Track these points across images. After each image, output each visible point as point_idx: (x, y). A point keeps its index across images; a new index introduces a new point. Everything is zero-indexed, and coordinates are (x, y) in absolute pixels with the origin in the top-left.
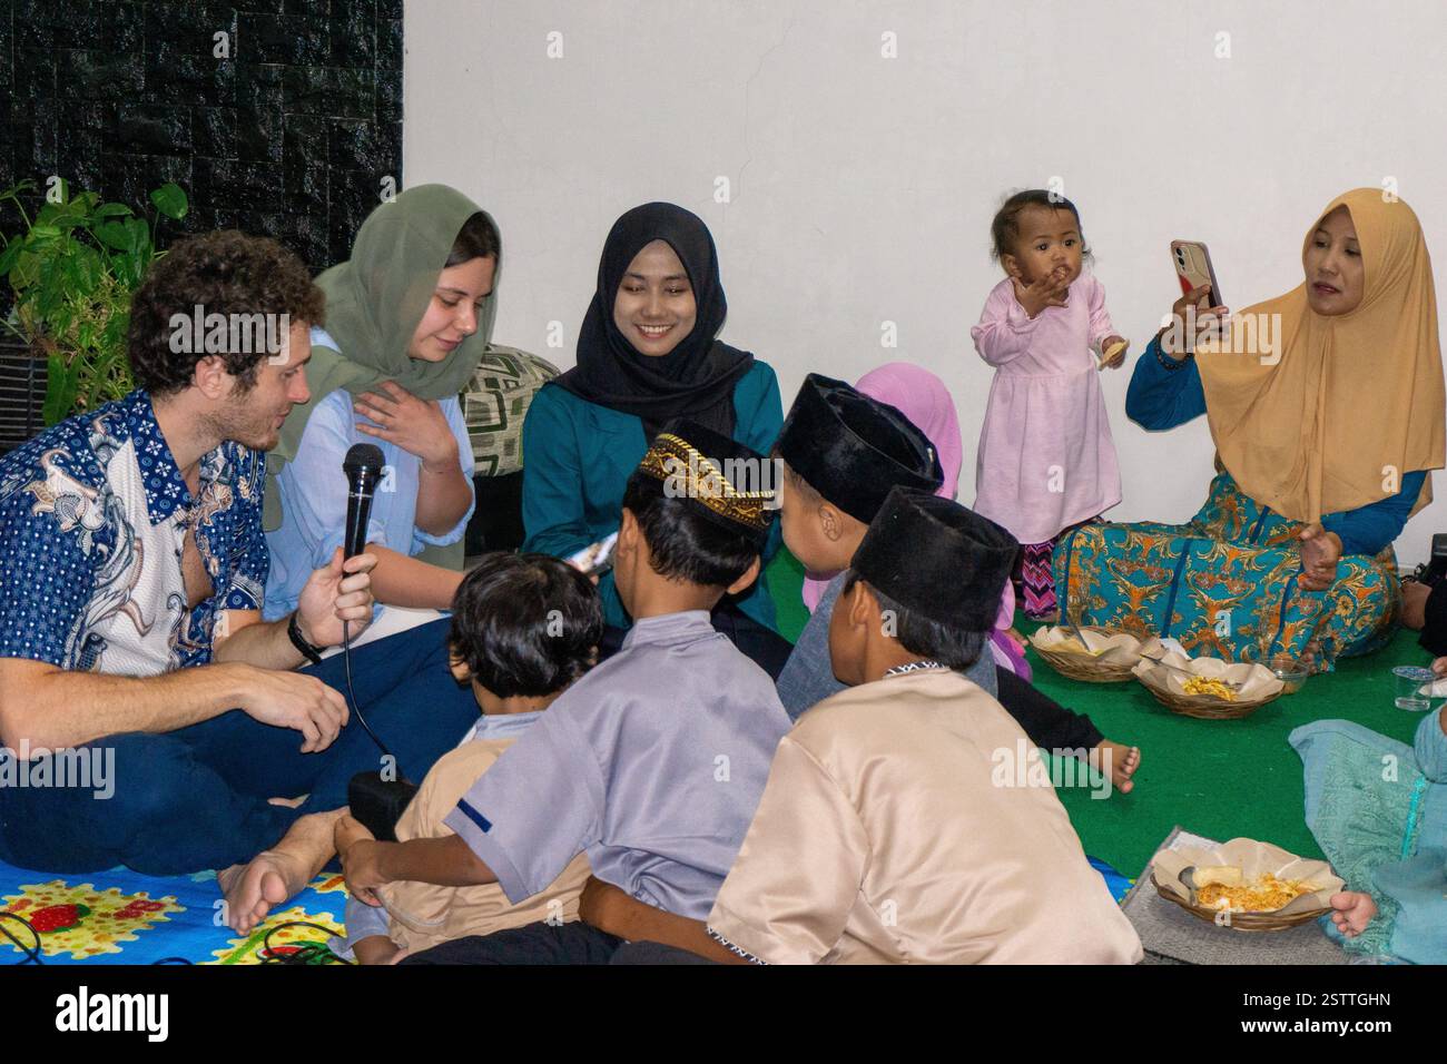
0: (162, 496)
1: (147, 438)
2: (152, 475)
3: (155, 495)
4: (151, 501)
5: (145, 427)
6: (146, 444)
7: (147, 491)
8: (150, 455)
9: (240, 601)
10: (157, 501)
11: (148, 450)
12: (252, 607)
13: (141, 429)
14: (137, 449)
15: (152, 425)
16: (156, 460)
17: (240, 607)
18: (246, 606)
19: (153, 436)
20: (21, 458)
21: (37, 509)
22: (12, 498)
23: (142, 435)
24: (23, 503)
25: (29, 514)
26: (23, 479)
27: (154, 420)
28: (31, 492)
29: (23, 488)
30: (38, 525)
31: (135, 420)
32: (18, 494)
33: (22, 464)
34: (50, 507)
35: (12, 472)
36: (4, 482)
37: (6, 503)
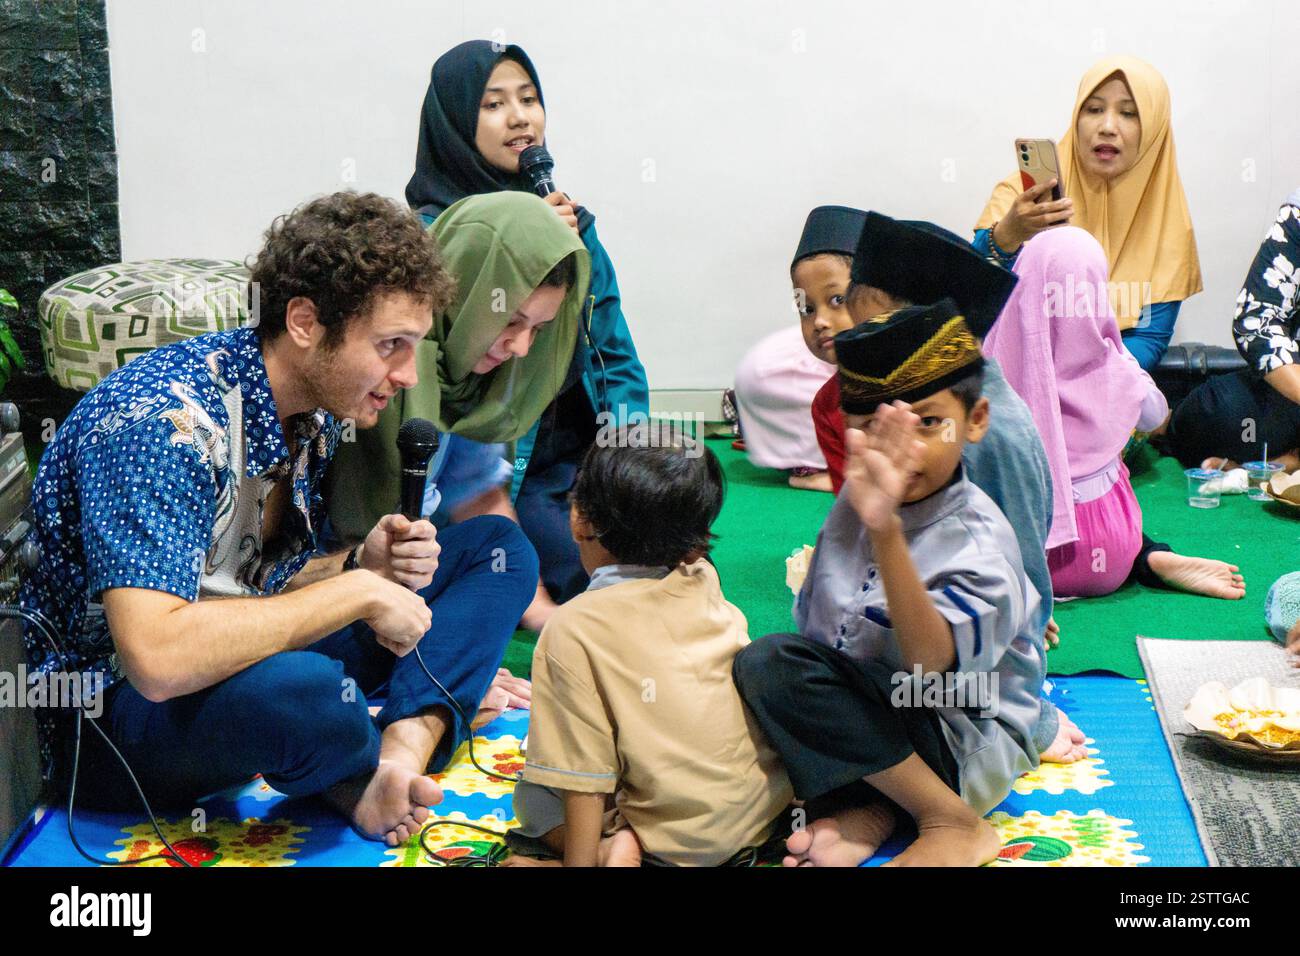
0: (261, 447)
1: (254, 385)
2: (255, 424)
3: (253, 444)
4: (251, 450)
5: (253, 373)
6: (252, 391)
7: (249, 440)
8: (254, 402)
11: (253, 397)
13: (248, 375)
14: (244, 394)
15: (260, 372)
16: (260, 408)
19: (259, 384)
20: (141, 379)
21: (176, 439)
22: (146, 424)
23: (250, 380)
24: (160, 430)
25: (167, 443)
26: (158, 406)
27: (263, 367)
28: (168, 420)
29: (158, 414)
30: (176, 456)
31: (243, 364)
32: (153, 420)
33: (147, 386)
34: (187, 439)
35: (138, 394)
36: (132, 406)
37: (139, 428)
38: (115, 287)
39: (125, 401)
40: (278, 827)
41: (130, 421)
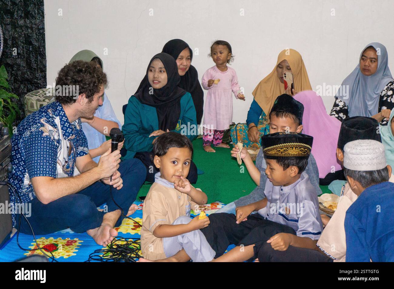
0: (66, 132)
2: (64, 126)
3: (64, 132)
4: (63, 133)
5: (62, 113)
6: (62, 118)
7: (62, 131)
8: (63, 121)
9: (83, 154)
10: (65, 133)
12: (86, 154)
14: (60, 119)
15: (64, 113)
16: (65, 122)
17: (83, 155)
18: (84, 154)
19: (64, 116)
20: (32, 121)
21: (44, 134)
22: (36, 132)
23: (61, 115)
24: (40, 133)
25: (42, 136)
26: (38, 127)
27: (64, 111)
28: (41, 130)
29: (38, 129)
30: (45, 139)
31: (58, 111)
32: (38, 131)
33: (34, 122)
34: (47, 134)
35: (32, 125)
36: (32, 128)
37: (34, 134)
38: (43, 95)
39: (29, 127)
40: (75, 241)
41: (32, 132)
